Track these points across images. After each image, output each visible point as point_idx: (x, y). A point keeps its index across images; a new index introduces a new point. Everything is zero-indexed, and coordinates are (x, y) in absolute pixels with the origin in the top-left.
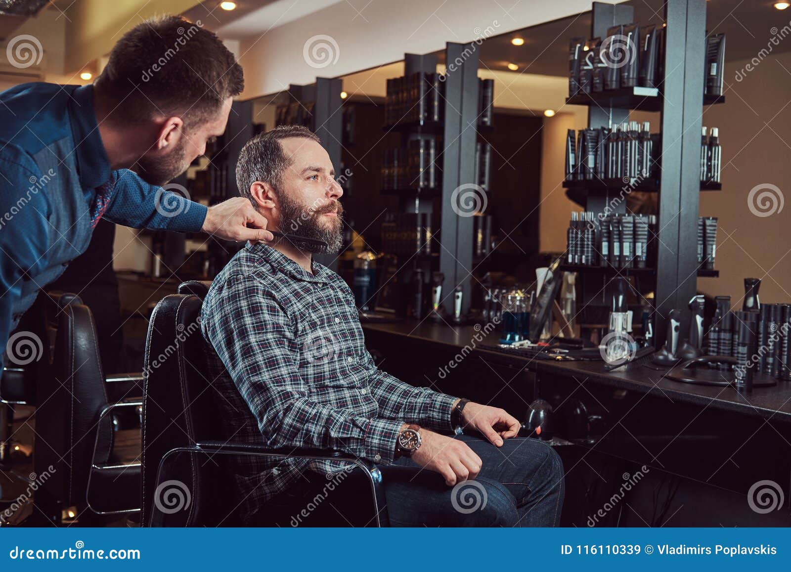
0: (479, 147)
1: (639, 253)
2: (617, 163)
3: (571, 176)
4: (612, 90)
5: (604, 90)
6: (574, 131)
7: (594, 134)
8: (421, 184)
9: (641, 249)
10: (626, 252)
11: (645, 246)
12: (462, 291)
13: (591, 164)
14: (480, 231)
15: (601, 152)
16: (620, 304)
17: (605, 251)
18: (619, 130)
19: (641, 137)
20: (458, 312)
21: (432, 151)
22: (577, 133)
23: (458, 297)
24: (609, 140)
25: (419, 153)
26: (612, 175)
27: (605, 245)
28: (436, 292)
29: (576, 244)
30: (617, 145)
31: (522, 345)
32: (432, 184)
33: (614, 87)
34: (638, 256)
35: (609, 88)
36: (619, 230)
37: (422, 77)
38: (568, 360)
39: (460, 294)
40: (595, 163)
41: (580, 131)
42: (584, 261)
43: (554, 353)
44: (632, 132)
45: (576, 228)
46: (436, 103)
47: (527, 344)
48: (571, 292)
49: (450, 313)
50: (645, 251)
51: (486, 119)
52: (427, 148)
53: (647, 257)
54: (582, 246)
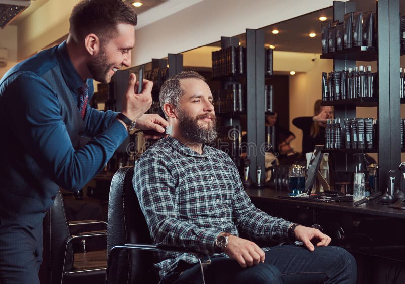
0: (266, 87)
1: (368, 140)
2: (353, 90)
3: (326, 99)
4: (348, 49)
5: (343, 48)
6: (326, 73)
7: (338, 74)
8: (235, 109)
9: (369, 138)
10: (361, 139)
11: (371, 135)
12: (261, 169)
13: (337, 91)
14: (269, 135)
15: (343, 84)
16: (360, 169)
17: (348, 140)
18: (353, 71)
19: (367, 74)
20: (259, 181)
21: (240, 91)
22: (328, 75)
23: (259, 172)
24: (347, 77)
25: (233, 92)
26: (350, 97)
27: (348, 136)
28: (246, 170)
29: (330, 137)
30: (353, 79)
31: (302, 195)
32: (241, 110)
33: (349, 47)
34: (368, 142)
35: (346, 48)
36: (356, 128)
37: (233, 49)
38: (332, 202)
39: (260, 171)
40: (340, 90)
41: (329, 74)
42: (336, 147)
43: (322, 198)
44: (361, 72)
45: (330, 128)
46: (241, 64)
47: (305, 195)
48: (326, 166)
49: (255, 182)
50: (371, 138)
51: (269, 72)
52: (237, 89)
53: (373, 142)
54: (334, 138)
